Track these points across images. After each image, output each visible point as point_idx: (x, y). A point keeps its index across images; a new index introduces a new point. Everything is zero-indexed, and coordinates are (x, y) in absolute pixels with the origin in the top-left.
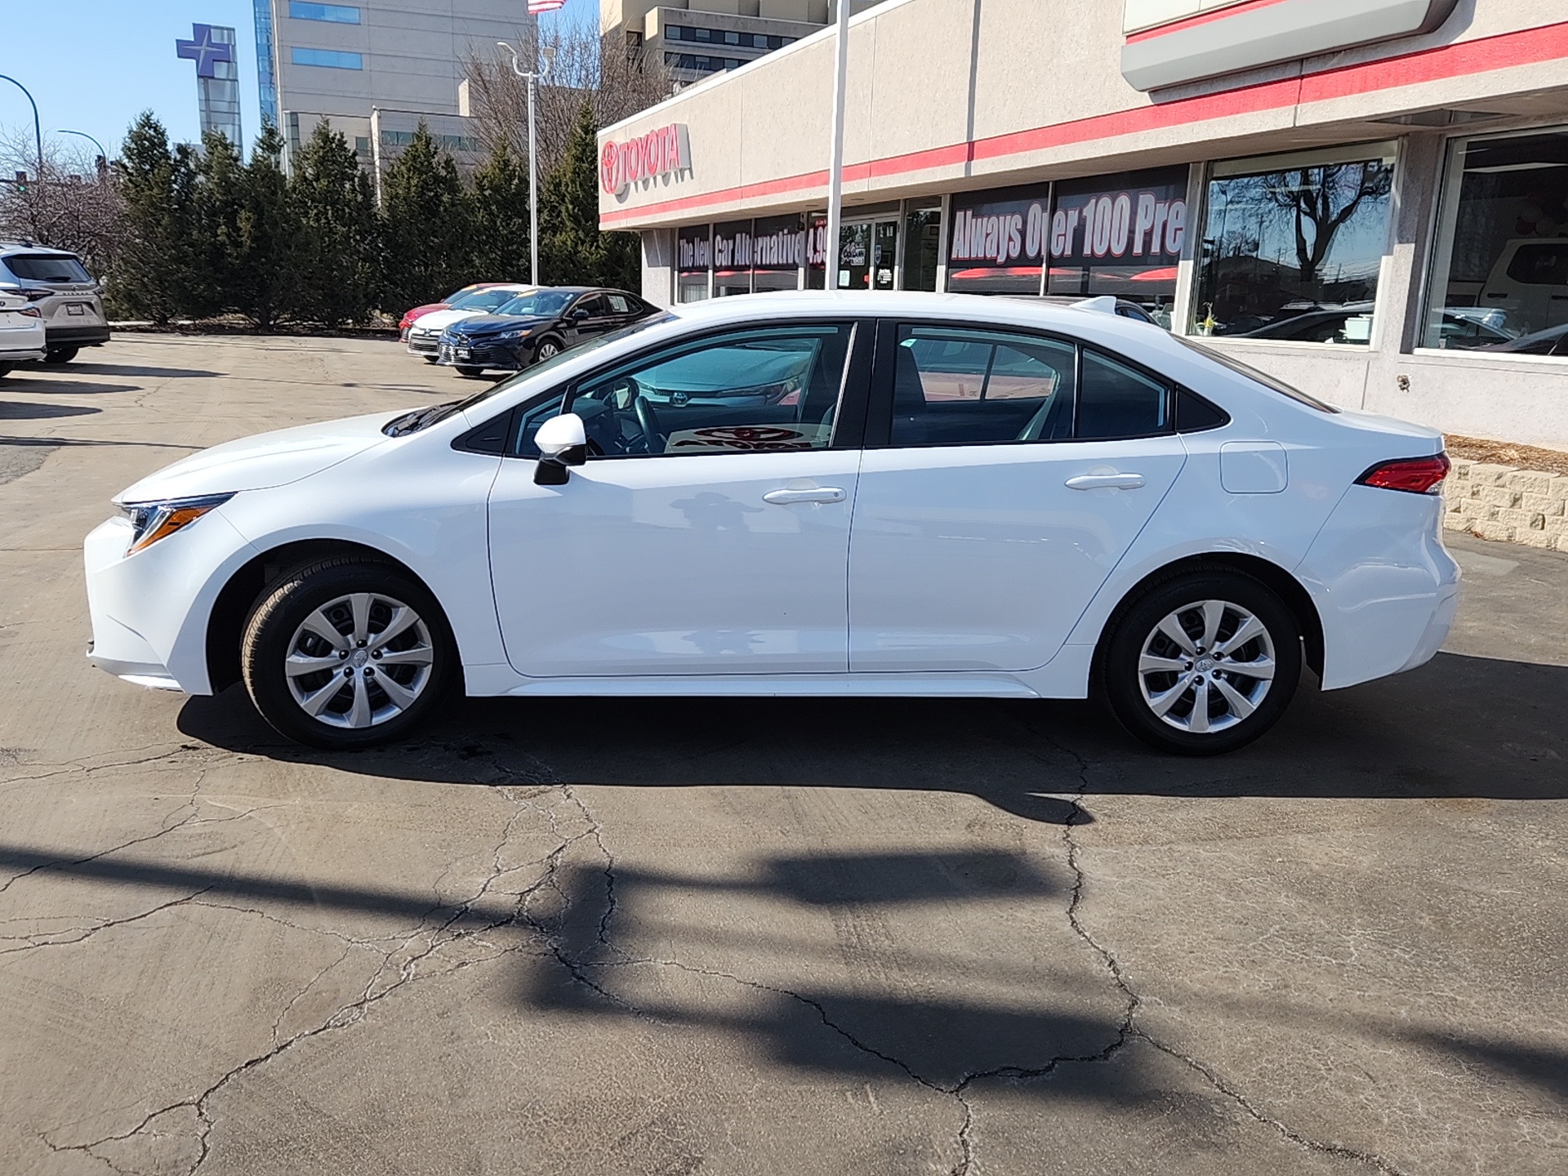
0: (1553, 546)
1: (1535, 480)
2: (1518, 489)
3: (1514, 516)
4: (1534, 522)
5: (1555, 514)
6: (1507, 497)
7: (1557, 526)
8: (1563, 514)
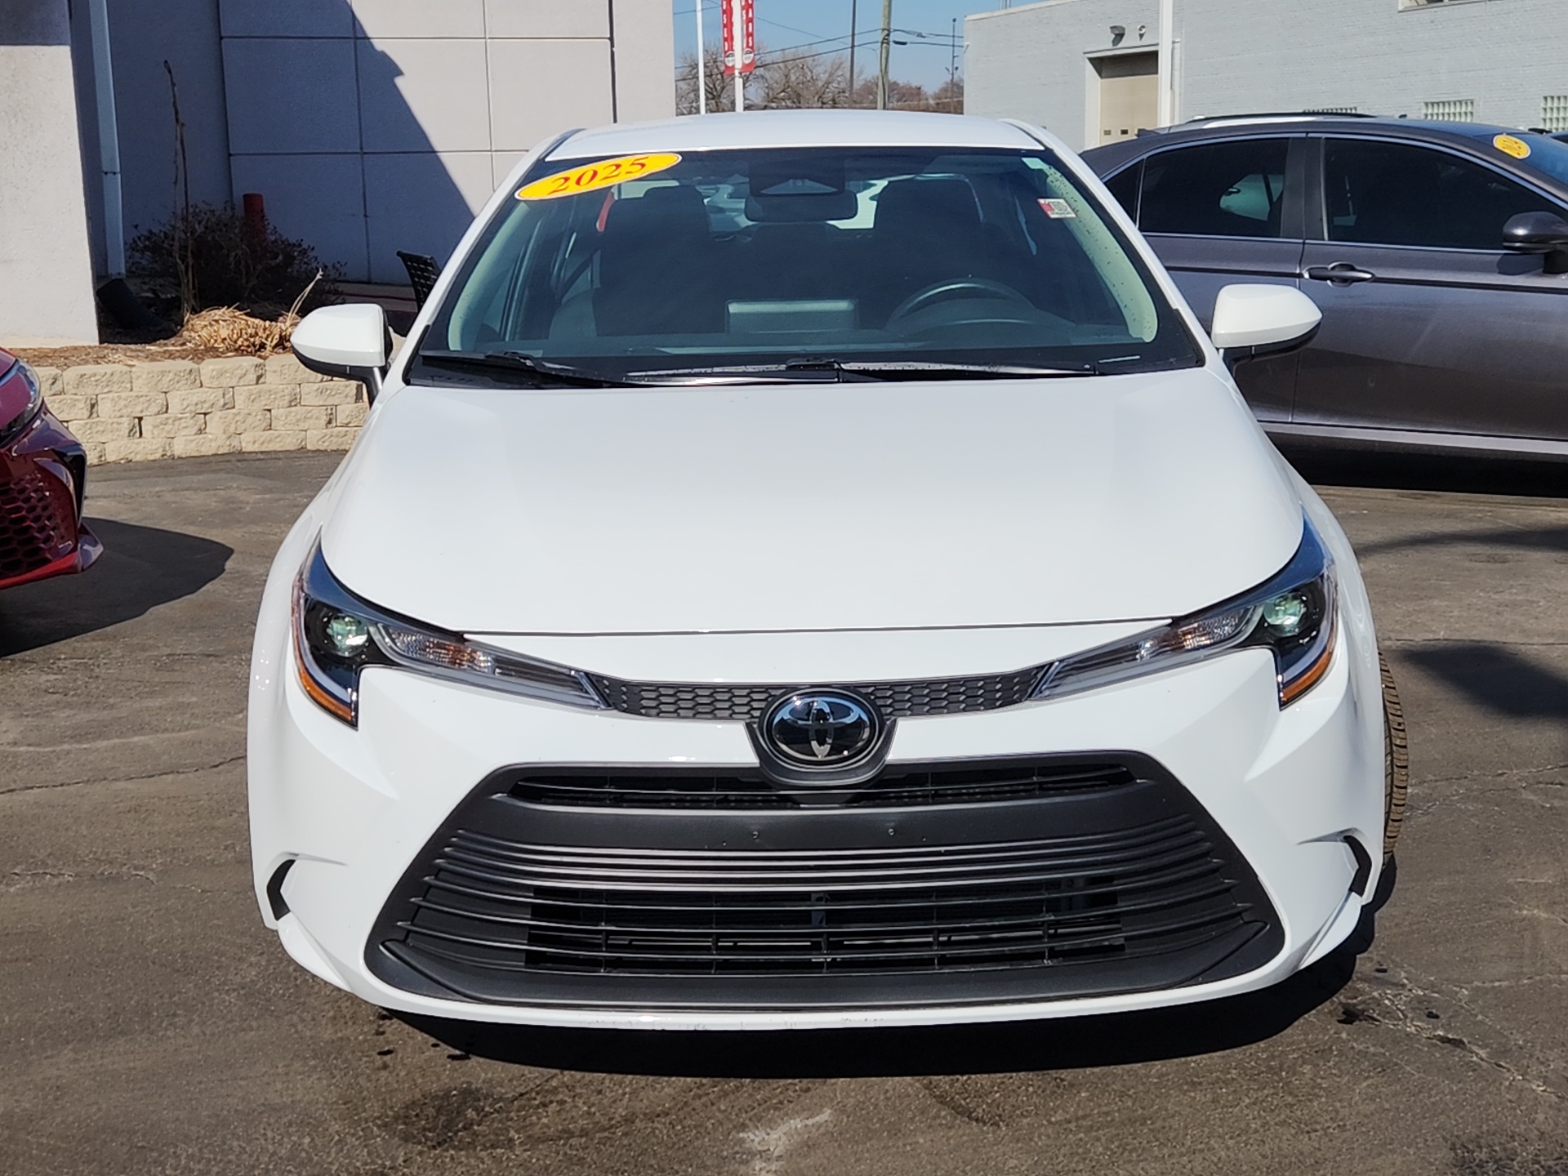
0: (169, 454)
1: (112, 374)
2: (90, 391)
3: (101, 428)
4: (132, 430)
5: (158, 413)
6: (81, 405)
7: (168, 428)
8: (166, 412)
